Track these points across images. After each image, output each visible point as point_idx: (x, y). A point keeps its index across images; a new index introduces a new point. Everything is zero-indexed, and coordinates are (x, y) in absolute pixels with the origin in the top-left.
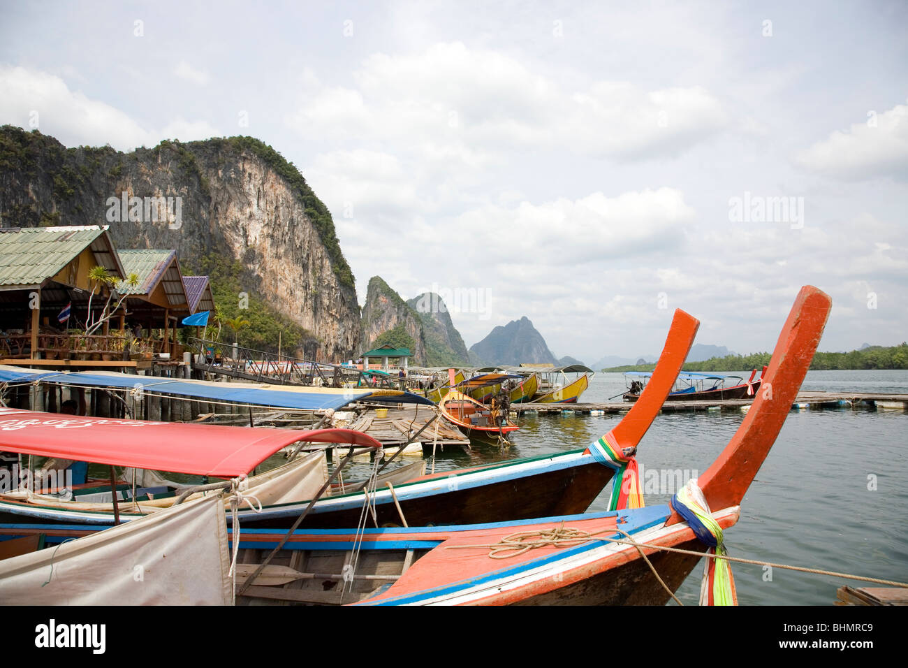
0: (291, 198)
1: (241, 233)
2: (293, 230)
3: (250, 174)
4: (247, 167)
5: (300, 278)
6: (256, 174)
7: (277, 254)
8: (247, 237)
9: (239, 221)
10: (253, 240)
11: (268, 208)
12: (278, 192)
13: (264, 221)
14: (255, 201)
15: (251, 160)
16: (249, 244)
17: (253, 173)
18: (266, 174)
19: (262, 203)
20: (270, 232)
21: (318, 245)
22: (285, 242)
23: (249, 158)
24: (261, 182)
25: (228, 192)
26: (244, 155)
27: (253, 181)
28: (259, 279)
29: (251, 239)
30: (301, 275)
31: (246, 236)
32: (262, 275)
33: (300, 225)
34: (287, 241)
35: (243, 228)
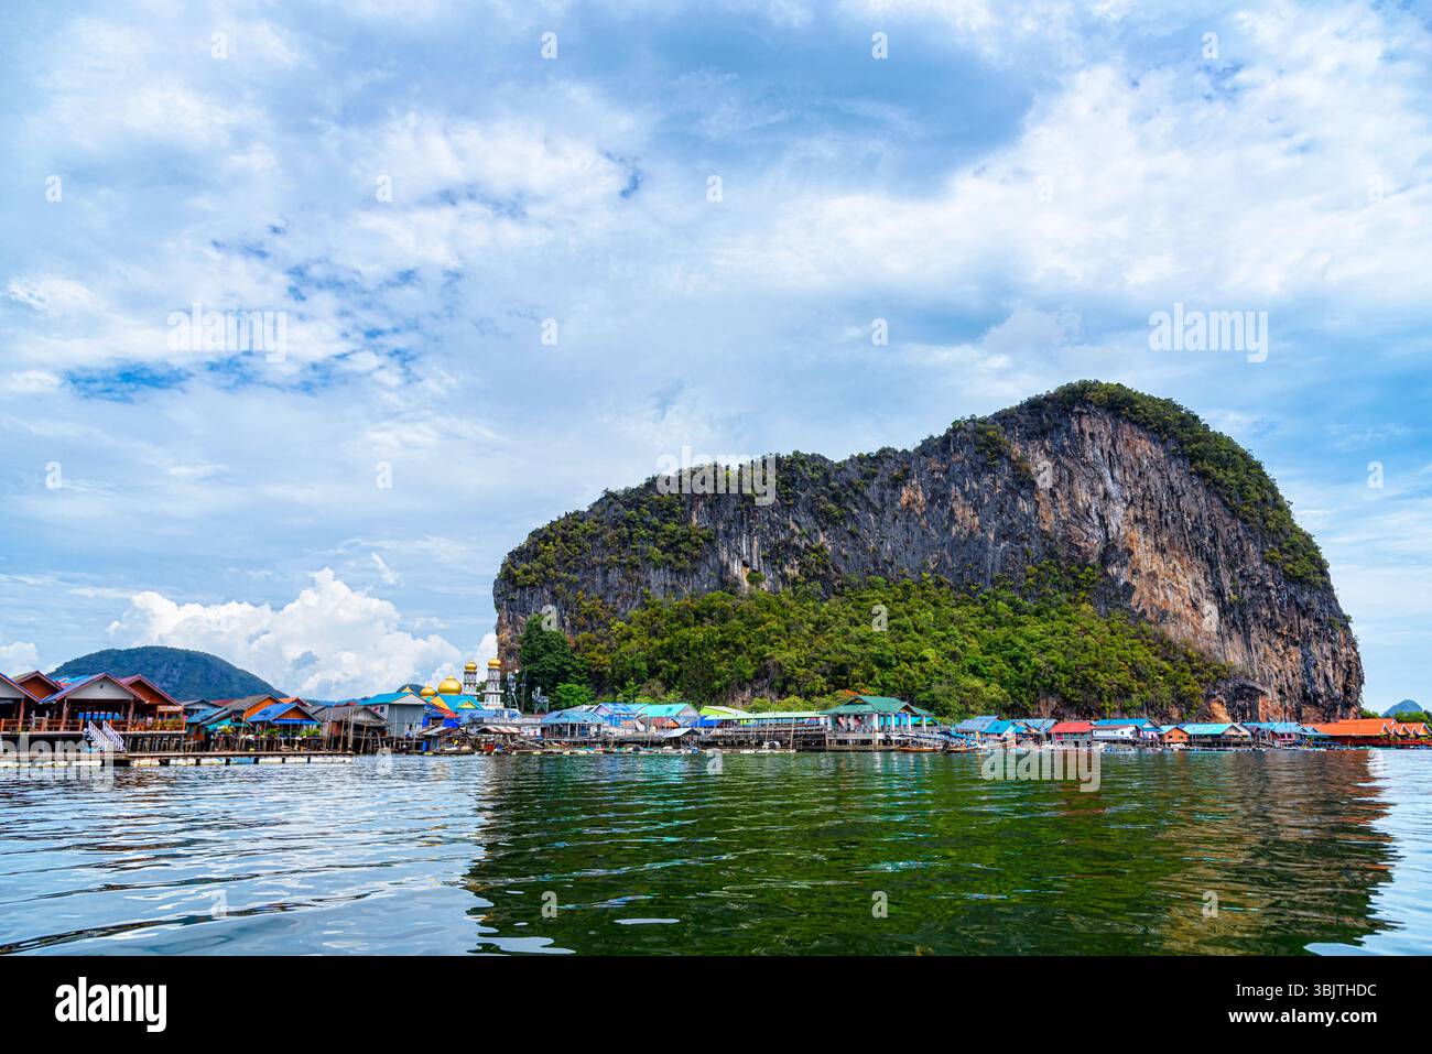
0: (1162, 456)
1: (1097, 523)
2: (1178, 504)
3: (1092, 435)
4: (1085, 425)
5: (1206, 580)
6: (1100, 433)
7: (1157, 546)
8: (1106, 527)
9: (1090, 506)
10: (1115, 530)
11: (1128, 479)
12: (1138, 450)
13: (1126, 500)
14: (1107, 473)
15: (1088, 413)
16: (1110, 537)
17: (1096, 432)
18: (1116, 427)
19: (1117, 473)
20: (1139, 513)
21: (1227, 520)
22: (1167, 524)
23: (1085, 411)
24: (1110, 442)
25: (1066, 467)
26: (1077, 409)
27: (1098, 443)
28: (1129, 589)
29: (1113, 529)
30: (1206, 573)
31: (1104, 525)
32: (1134, 582)
33: (1187, 494)
34: (1169, 521)
35: (1098, 514)
